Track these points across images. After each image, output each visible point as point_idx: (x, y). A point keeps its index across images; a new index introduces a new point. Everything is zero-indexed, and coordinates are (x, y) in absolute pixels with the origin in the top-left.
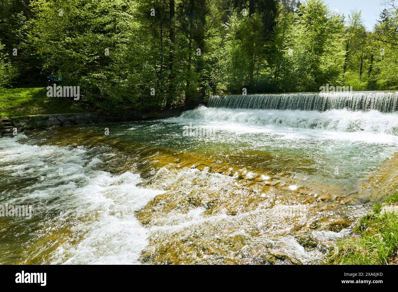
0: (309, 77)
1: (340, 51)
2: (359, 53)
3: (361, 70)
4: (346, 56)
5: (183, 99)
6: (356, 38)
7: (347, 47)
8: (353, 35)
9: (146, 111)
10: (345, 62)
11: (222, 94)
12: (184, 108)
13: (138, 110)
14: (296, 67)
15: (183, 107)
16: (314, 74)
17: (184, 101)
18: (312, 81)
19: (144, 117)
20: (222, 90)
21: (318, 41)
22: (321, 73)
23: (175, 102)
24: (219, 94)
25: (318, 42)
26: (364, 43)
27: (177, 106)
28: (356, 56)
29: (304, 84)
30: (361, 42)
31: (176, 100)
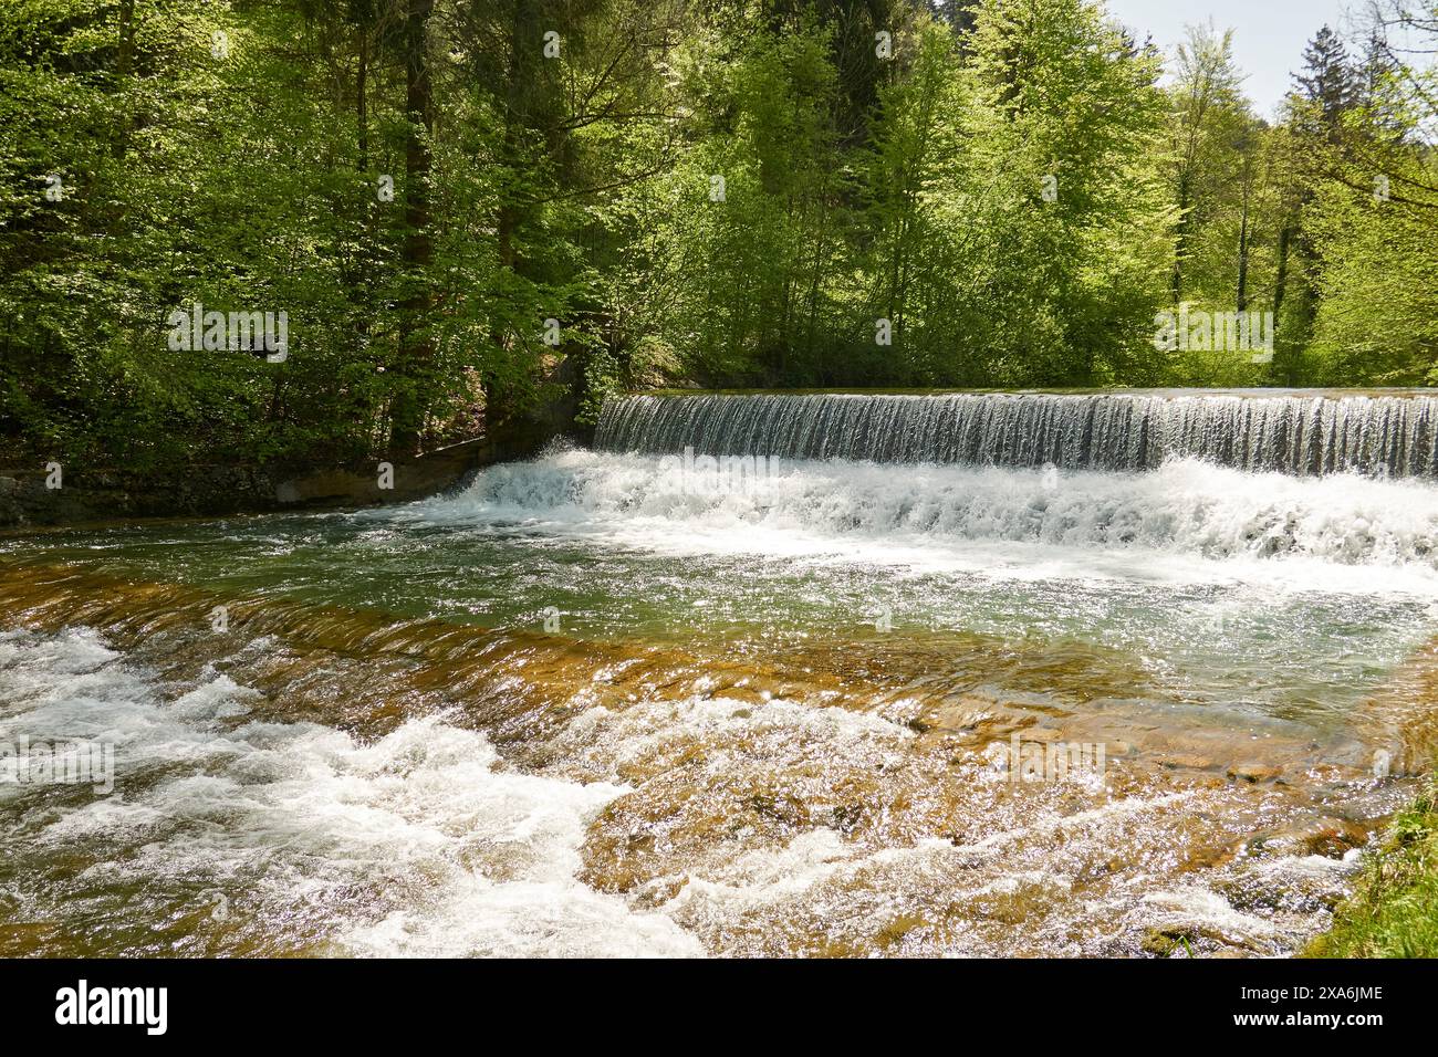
0: (1045, 319)
1: (1157, 207)
2: (1231, 219)
3: (1241, 292)
4: (1180, 229)
5: (474, 411)
6: (1216, 150)
7: (1185, 189)
8: (1203, 134)
9: (293, 466)
10: (1179, 254)
11: (661, 387)
12: (482, 453)
13: (254, 460)
14: (982, 273)
15: (475, 448)
16: (1063, 305)
17: (480, 420)
18: (1055, 338)
19: (287, 493)
20: (656, 367)
21: (1071, 160)
22: (1086, 300)
23: (439, 425)
24: (644, 387)
25: (1069, 165)
26: (1247, 173)
27: (448, 441)
28: (1214, 228)
29: (1022, 351)
30: (1233, 170)
31: (440, 412)
